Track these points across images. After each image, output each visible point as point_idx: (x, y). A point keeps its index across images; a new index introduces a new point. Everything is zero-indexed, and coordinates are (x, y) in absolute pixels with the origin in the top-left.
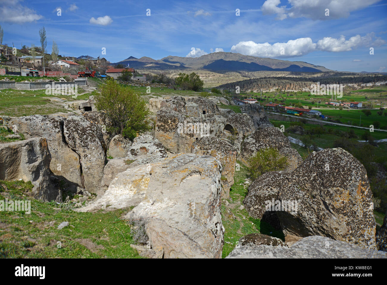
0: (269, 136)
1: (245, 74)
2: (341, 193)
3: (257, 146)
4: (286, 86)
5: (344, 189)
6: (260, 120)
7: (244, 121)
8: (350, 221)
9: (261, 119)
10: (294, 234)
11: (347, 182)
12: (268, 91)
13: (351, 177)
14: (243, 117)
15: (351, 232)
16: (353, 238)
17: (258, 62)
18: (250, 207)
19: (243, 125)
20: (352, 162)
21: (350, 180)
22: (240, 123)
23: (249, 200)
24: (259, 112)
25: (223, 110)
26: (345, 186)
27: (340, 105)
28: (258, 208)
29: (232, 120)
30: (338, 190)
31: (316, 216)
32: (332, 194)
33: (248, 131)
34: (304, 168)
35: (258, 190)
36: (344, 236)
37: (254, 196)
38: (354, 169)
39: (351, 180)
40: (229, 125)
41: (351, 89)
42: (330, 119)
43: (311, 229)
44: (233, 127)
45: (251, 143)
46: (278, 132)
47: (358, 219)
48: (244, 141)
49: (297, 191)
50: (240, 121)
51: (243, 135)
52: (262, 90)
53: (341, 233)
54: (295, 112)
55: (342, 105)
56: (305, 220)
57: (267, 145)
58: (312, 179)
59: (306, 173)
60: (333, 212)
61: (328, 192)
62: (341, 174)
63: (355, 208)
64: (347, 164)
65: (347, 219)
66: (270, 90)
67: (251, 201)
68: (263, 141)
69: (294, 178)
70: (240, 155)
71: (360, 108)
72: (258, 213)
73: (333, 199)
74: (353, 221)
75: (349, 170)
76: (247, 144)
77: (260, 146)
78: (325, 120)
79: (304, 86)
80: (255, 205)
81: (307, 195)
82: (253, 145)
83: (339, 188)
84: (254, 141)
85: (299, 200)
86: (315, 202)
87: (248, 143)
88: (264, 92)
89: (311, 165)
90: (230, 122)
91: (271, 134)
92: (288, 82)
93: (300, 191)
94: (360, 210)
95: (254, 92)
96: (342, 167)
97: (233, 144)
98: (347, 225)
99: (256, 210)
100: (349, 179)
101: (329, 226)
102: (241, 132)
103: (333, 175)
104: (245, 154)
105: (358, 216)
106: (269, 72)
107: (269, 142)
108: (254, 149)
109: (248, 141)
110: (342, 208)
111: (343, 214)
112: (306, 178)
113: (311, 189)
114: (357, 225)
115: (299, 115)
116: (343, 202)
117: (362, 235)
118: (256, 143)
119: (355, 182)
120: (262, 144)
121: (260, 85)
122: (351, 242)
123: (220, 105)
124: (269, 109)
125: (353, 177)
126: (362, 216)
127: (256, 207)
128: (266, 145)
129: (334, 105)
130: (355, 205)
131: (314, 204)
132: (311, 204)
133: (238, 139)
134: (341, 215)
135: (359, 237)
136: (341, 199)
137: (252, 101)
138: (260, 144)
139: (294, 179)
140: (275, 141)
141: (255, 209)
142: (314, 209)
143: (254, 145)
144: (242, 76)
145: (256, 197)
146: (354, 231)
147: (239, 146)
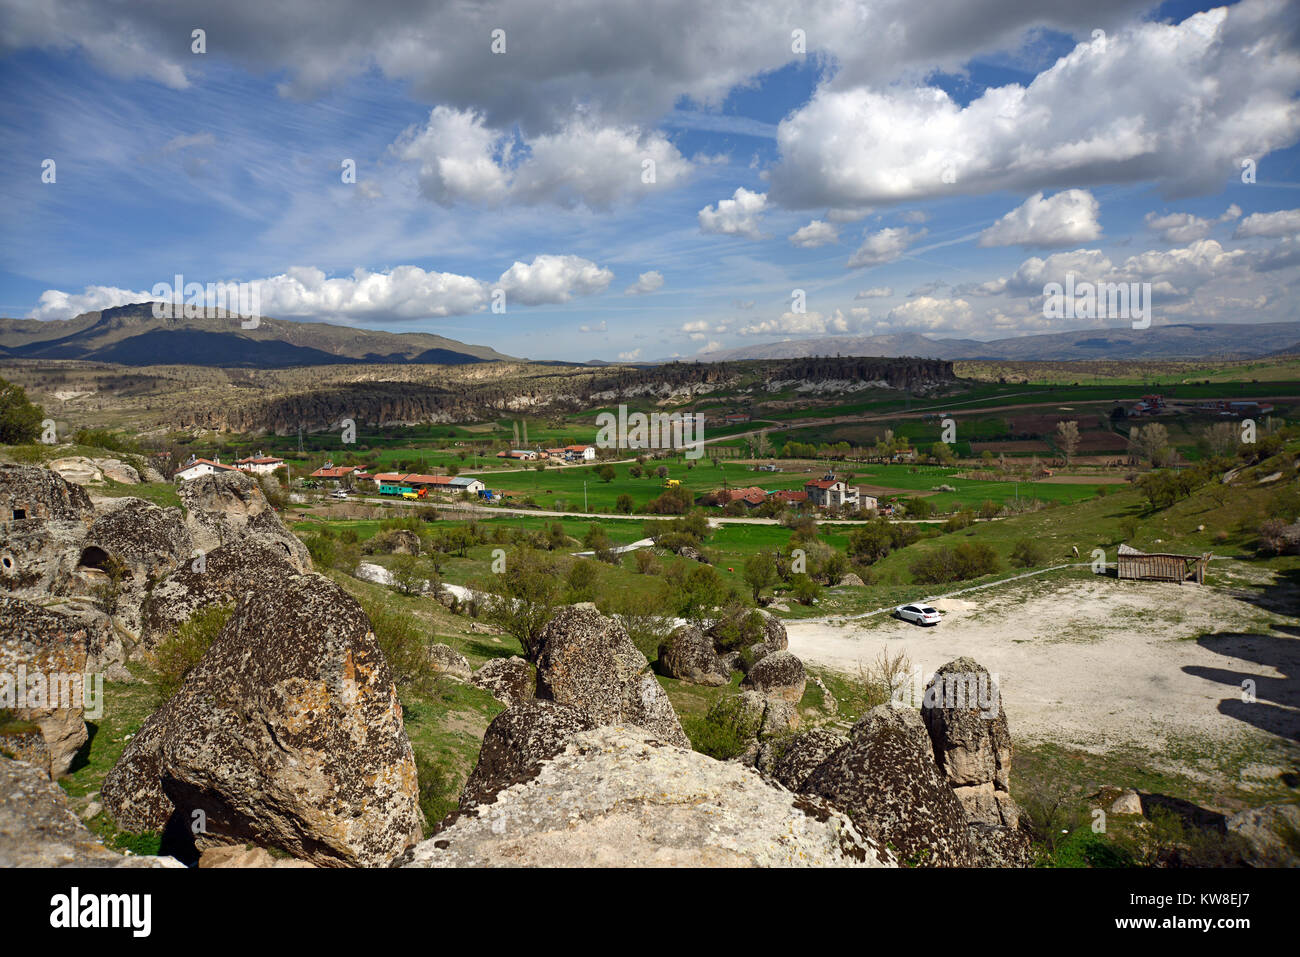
0: (233, 570)
1: (247, 377)
2: (302, 691)
3: (194, 605)
4: (380, 411)
5: (309, 679)
6: (248, 524)
7: (149, 532)
8: (333, 760)
9: (251, 519)
10: (223, 843)
11: (316, 657)
12: (324, 429)
13: (324, 645)
14: (147, 517)
15: (337, 789)
16: (345, 804)
17: (288, 337)
18: (118, 802)
19: (146, 545)
20: (328, 605)
21: (322, 654)
22: (134, 539)
23: (117, 777)
24: (242, 498)
25: (111, 501)
26: (310, 671)
27: (539, 458)
28: (146, 797)
29: (106, 531)
30: (294, 684)
31: (257, 770)
32: (281, 700)
33: (162, 561)
34: (226, 641)
35: (145, 740)
36: (324, 803)
37: (134, 760)
38: (331, 621)
39: (326, 651)
40: (96, 548)
41: (566, 409)
42: (509, 500)
43: (250, 810)
44: (111, 554)
45: (172, 597)
46: (263, 554)
47: (355, 750)
48: (150, 595)
49: (205, 710)
50: (135, 531)
51: (148, 576)
52: (303, 425)
53: (314, 798)
54: (403, 489)
55: (544, 455)
56: (227, 790)
57: (229, 598)
58: (243, 667)
59: (229, 655)
60: (287, 748)
61: (274, 695)
62: (300, 640)
63: (345, 726)
64: (316, 611)
65: (324, 758)
66: (329, 426)
67: (121, 781)
68: (215, 587)
69: (202, 675)
70: (139, 642)
71: (591, 460)
72: (148, 813)
73: (283, 711)
74: (343, 759)
75: (318, 627)
76: (161, 605)
77: (204, 603)
78: (493, 506)
79: (436, 406)
80: (137, 790)
81: (230, 717)
82: (181, 604)
83: (295, 679)
84: (184, 591)
85: (209, 737)
86: (251, 730)
87: (164, 598)
88: (310, 432)
89: (240, 631)
90: (99, 539)
91: (239, 563)
92: (386, 398)
93: (215, 711)
94: (359, 725)
95: (278, 433)
96: (301, 622)
97: (114, 609)
98: (325, 773)
99: (138, 806)
100: (320, 650)
101: (283, 787)
102: (141, 566)
103: (283, 647)
104: (155, 636)
105: (354, 743)
106: (327, 367)
107: (233, 587)
108: (183, 615)
109: (164, 593)
110: (308, 731)
111: (312, 745)
112: (230, 668)
113: (241, 699)
114: (353, 766)
115: (416, 496)
116: (310, 715)
117: (369, 790)
118: (190, 597)
119: (335, 655)
120: (211, 596)
121: (295, 412)
122: (342, 814)
123: (100, 485)
124: (321, 485)
125: (329, 644)
126: (364, 742)
127: (140, 794)
128: (224, 599)
129: (522, 458)
130: (344, 715)
131: (247, 736)
132: (242, 740)
133: (129, 591)
134: (308, 751)
135: (361, 796)
136: (304, 708)
137: (266, 464)
138: (204, 599)
139: (202, 680)
140: (252, 582)
141: (136, 802)
142: (249, 751)
143: (185, 604)
144: (234, 383)
145: (138, 763)
146: (345, 785)
147: (135, 612)
